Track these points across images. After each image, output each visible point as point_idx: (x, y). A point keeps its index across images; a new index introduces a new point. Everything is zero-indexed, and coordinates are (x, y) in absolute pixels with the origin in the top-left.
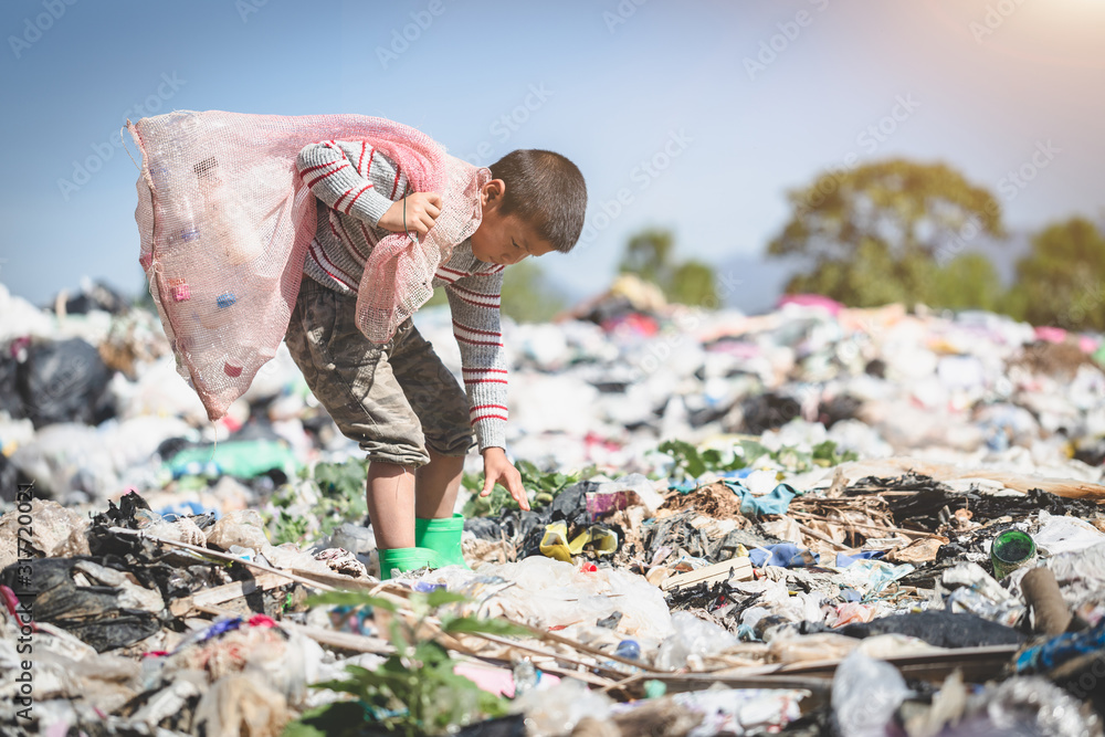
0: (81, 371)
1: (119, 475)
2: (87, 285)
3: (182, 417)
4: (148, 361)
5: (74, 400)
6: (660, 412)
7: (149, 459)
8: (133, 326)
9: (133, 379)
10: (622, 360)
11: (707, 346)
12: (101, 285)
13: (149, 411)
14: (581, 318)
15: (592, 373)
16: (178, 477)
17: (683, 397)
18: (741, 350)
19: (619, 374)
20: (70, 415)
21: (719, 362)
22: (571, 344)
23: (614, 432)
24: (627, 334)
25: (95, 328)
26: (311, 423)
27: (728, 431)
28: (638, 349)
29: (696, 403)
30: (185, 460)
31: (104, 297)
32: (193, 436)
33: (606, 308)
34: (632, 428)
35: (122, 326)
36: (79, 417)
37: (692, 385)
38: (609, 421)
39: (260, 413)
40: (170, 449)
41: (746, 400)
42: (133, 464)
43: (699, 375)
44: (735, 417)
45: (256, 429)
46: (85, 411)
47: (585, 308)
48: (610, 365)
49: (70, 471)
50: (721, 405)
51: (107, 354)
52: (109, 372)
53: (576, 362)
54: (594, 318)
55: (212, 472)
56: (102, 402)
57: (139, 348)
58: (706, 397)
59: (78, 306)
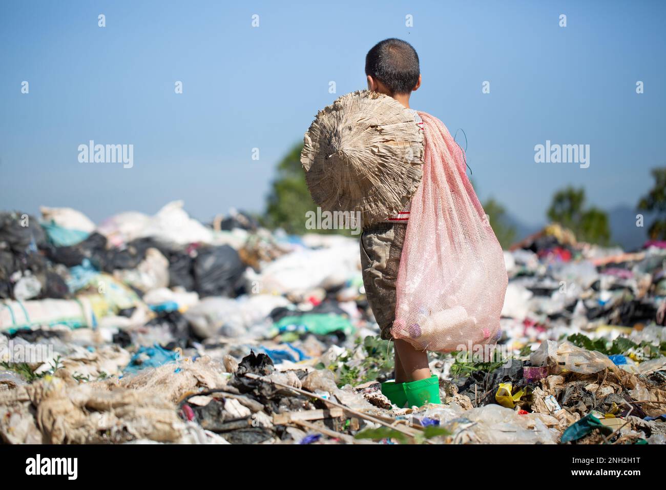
0: (228, 266)
1: (247, 328)
2: (233, 213)
3: (285, 296)
4: (268, 261)
5: (222, 282)
6: (571, 308)
7: (264, 319)
8: (260, 239)
9: (258, 271)
10: (548, 275)
11: (599, 269)
12: (242, 213)
13: (266, 291)
14: (525, 248)
15: (531, 282)
16: (282, 332)
17: (584, 301)
18: (621, 273)
19: (547, 283)
20: (219, 291)
21: (607, 280)
22: (518, 263)
23: (542, 319)
24: (552, 259)
25: (237, 238)
26: (361, 303)
27: (609, 323)
28: (559, 269)
29: (591, 304)
30: (287, 323)
31: (243, 220)
32: (291, 307)
33: (541, 242)
34: (553, 317)
35: (253, 239)
36: (225, 292)
37: (590, 293)
38: (539, 313)
39: (331, 296)
40: (278, 314)
41: (622, 303)
42: (257, 323)
43: (595, 287)
44: (615, 314)
45: (329, 306)
46: (229, 289)
47: (529, 242)
48: (542, 278)
49: (219, 325)
50: (607, 306)
51: (243, 255)
52: (244, 266)
53: (521, 275)
54: (533, 248)
55: (302, 330)
56: (238, 284)
57: (263, 253)
58: (598, 301)
59: (228, 225)
